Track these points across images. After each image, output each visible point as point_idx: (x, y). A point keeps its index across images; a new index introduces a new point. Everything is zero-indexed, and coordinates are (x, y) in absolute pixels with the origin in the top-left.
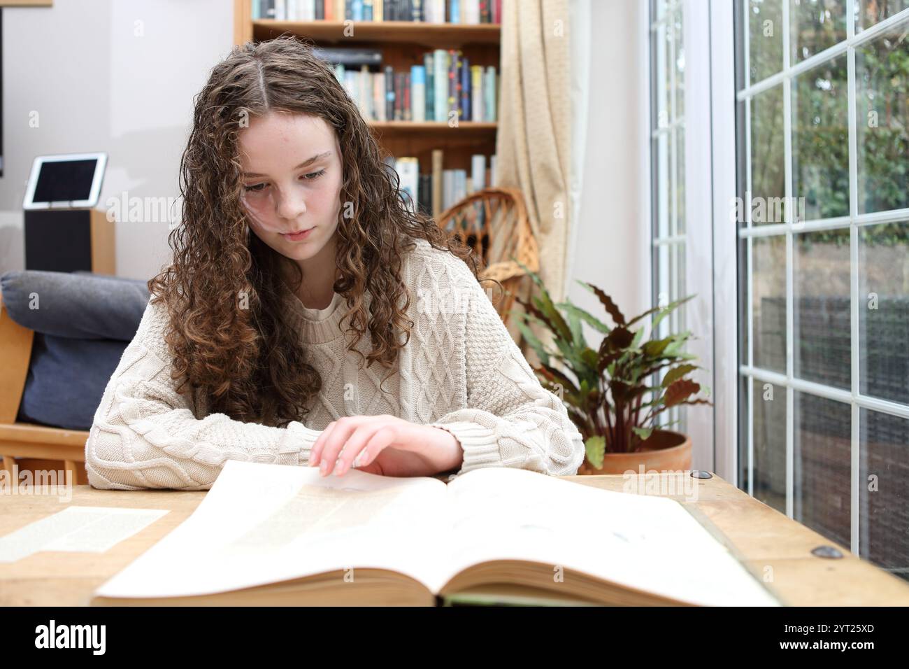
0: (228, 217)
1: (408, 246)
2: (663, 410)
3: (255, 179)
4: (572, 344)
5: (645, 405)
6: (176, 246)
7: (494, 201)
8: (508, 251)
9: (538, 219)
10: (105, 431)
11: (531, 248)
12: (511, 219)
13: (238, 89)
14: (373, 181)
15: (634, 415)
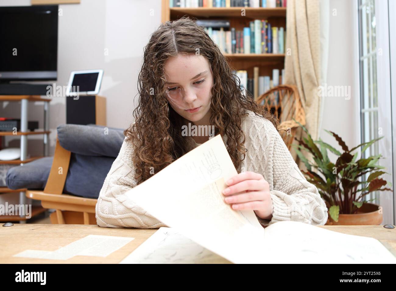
0: (159, 104)
1: (245, 114)
2: (368, 193)
3: (172, 85)
4: (322, 160)
5: (359, 191)
6: (136, 116)
7: (283, 91)
8: (290, 115)
9: (305, 100)
10: (104, 200)
11: (301, 114)
12: (292, 100)
13: (164, 44)
14: (227, 83)
15: (353, 195)
